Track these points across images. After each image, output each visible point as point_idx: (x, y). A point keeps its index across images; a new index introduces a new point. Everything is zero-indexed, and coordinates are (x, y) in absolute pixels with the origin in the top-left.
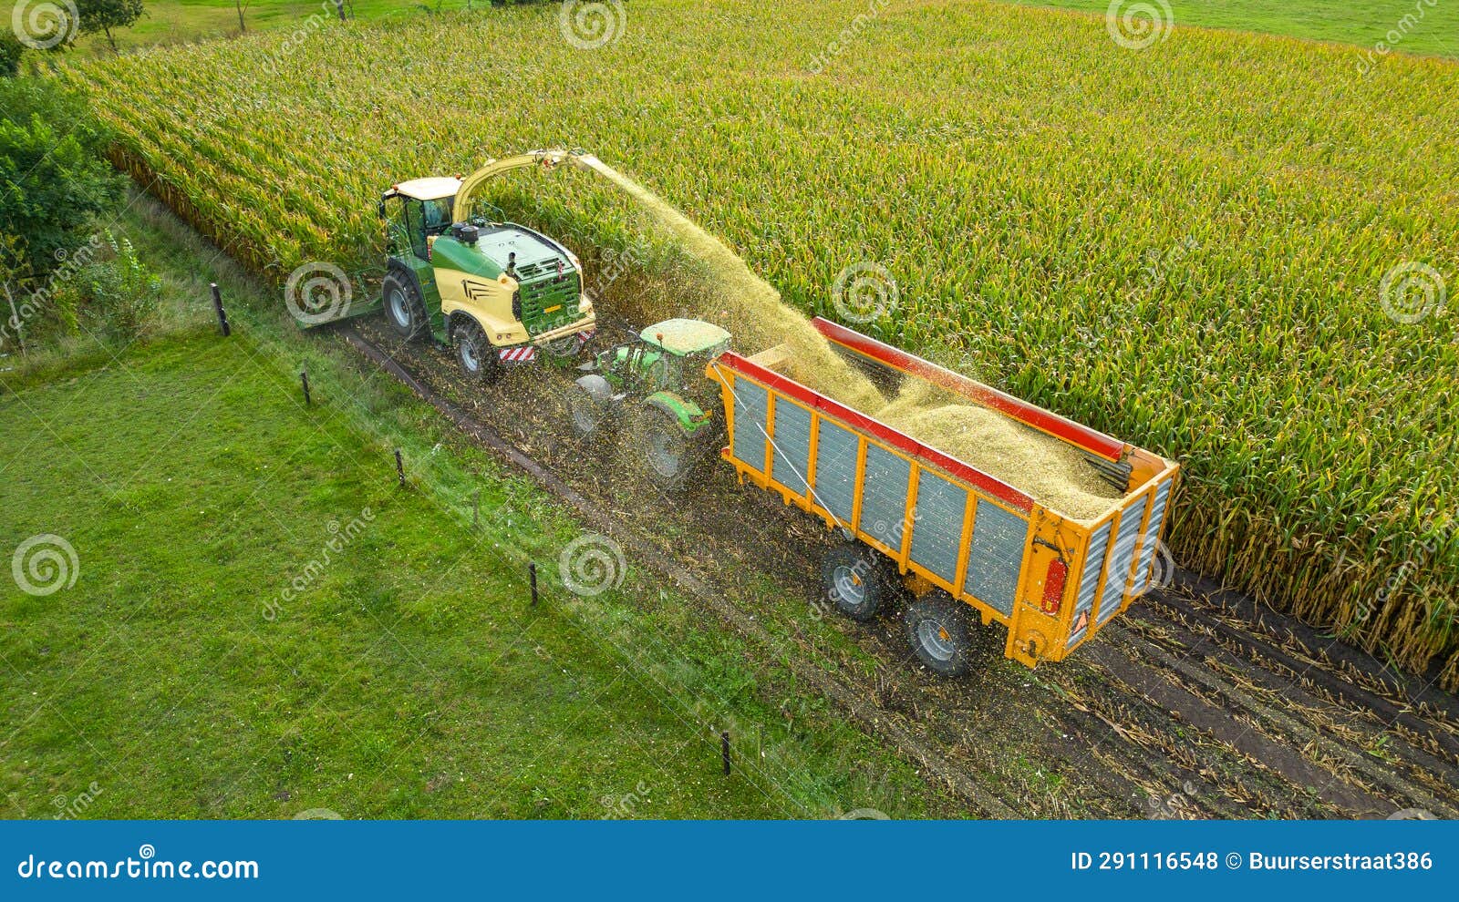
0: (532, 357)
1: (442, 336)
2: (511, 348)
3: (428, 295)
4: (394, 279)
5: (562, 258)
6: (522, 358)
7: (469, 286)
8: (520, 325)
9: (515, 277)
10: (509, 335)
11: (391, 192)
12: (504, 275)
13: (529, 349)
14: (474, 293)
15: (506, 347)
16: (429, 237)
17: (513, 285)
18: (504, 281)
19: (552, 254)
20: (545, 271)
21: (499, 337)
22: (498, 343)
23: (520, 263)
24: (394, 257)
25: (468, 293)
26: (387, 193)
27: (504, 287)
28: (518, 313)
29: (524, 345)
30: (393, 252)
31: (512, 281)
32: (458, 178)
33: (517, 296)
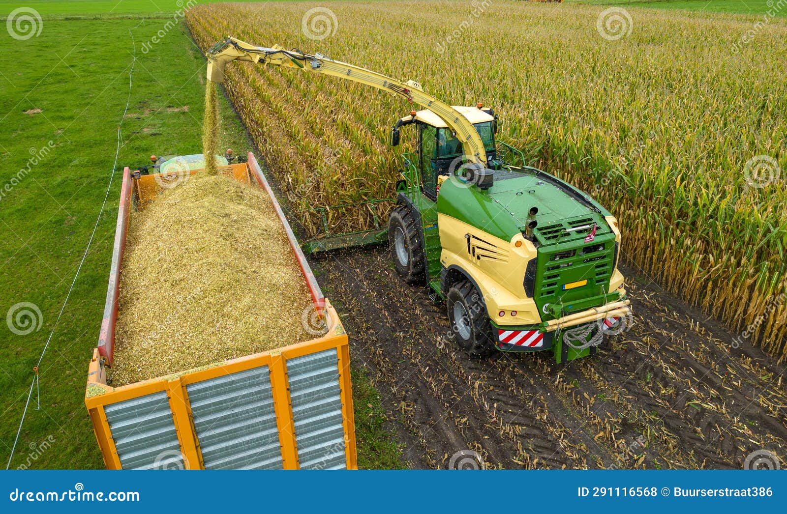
0: (540, 344)
1: (437, 286)
2: (517, 329)
3: (428, 239)
4: (399, 217)
5: (596, 218)
6: (526, 344)
7: (474, 242)
8: (531, 301)
9: (534, 240)
10: (514, 313)
11: (408, 118)
12: (519, 237)
13: (536, 335)
14: (477, 251)
15: (509, 327)
16: (440, 177)
17: (529, 251)
18: (518, 244)
19: (583, 212)
20: (575, 236)
21: (502, 313)
22: (499, 321)
23: (543, 220)
24: (402, 193)
25: (471, 250)
26: (404, 119)
27: (518, 251)
28: (530, 287)
29: (531, 328)
30: (402, 189)
31: (528, 244)
32: (480, 108)
33: (533, 264)
